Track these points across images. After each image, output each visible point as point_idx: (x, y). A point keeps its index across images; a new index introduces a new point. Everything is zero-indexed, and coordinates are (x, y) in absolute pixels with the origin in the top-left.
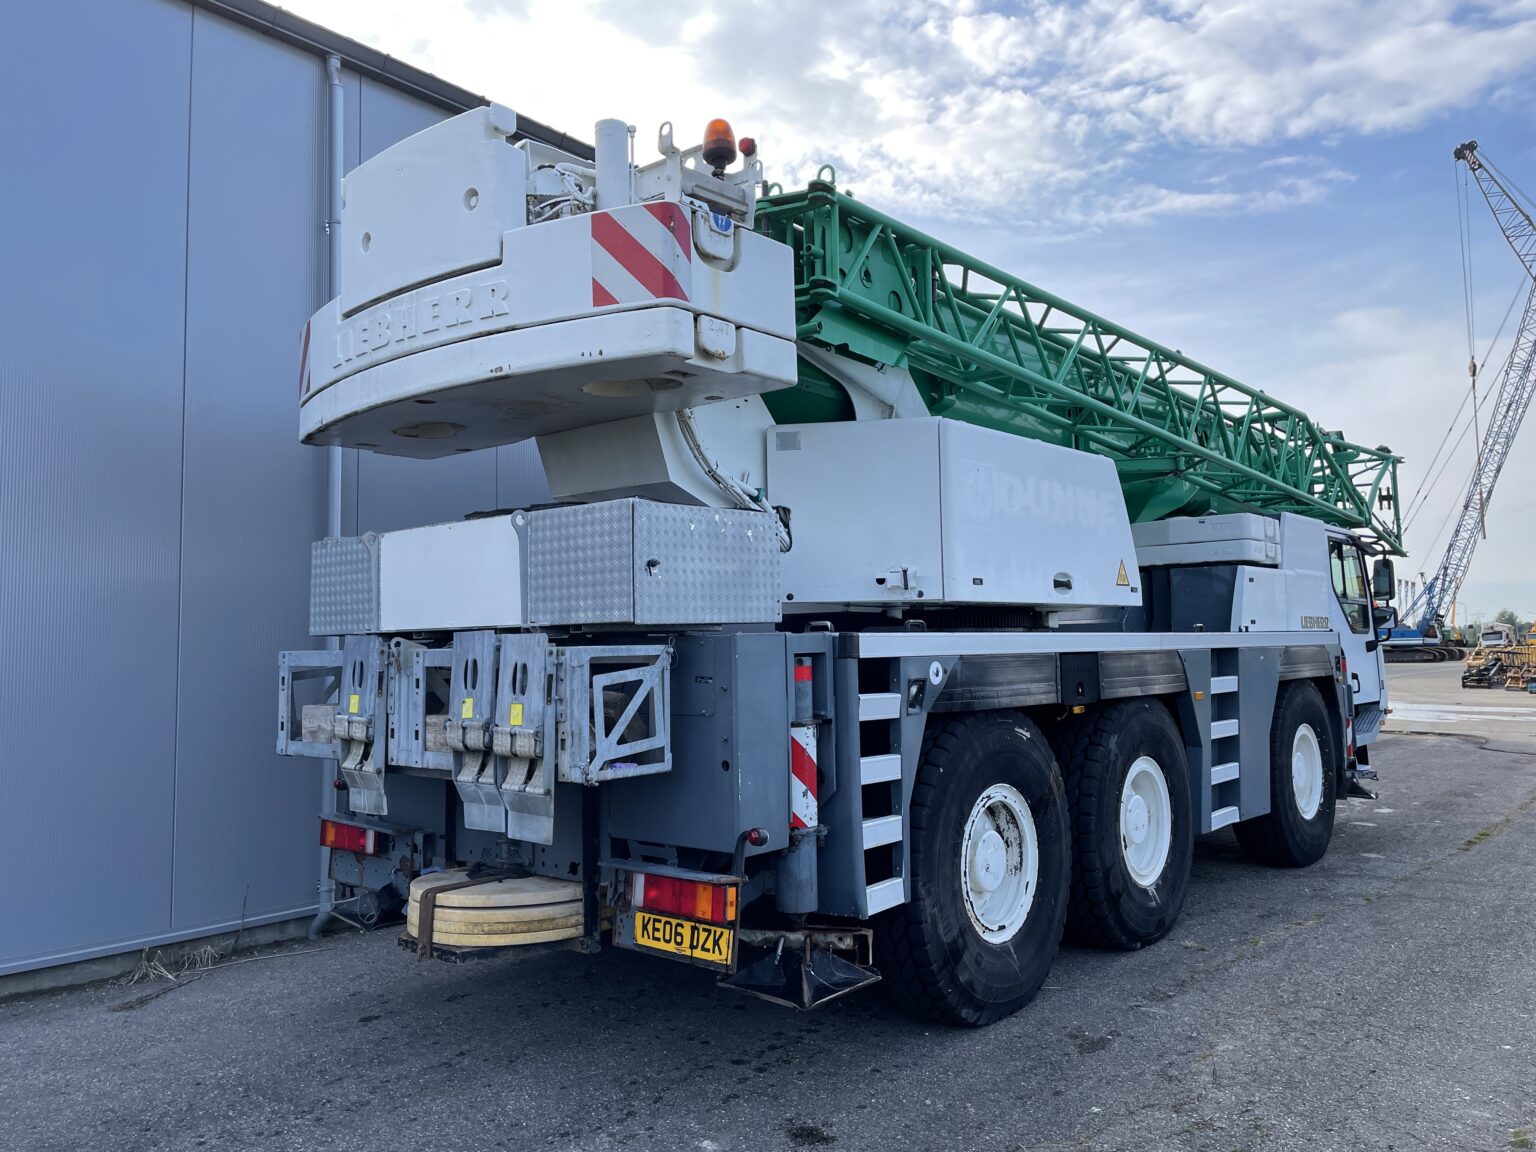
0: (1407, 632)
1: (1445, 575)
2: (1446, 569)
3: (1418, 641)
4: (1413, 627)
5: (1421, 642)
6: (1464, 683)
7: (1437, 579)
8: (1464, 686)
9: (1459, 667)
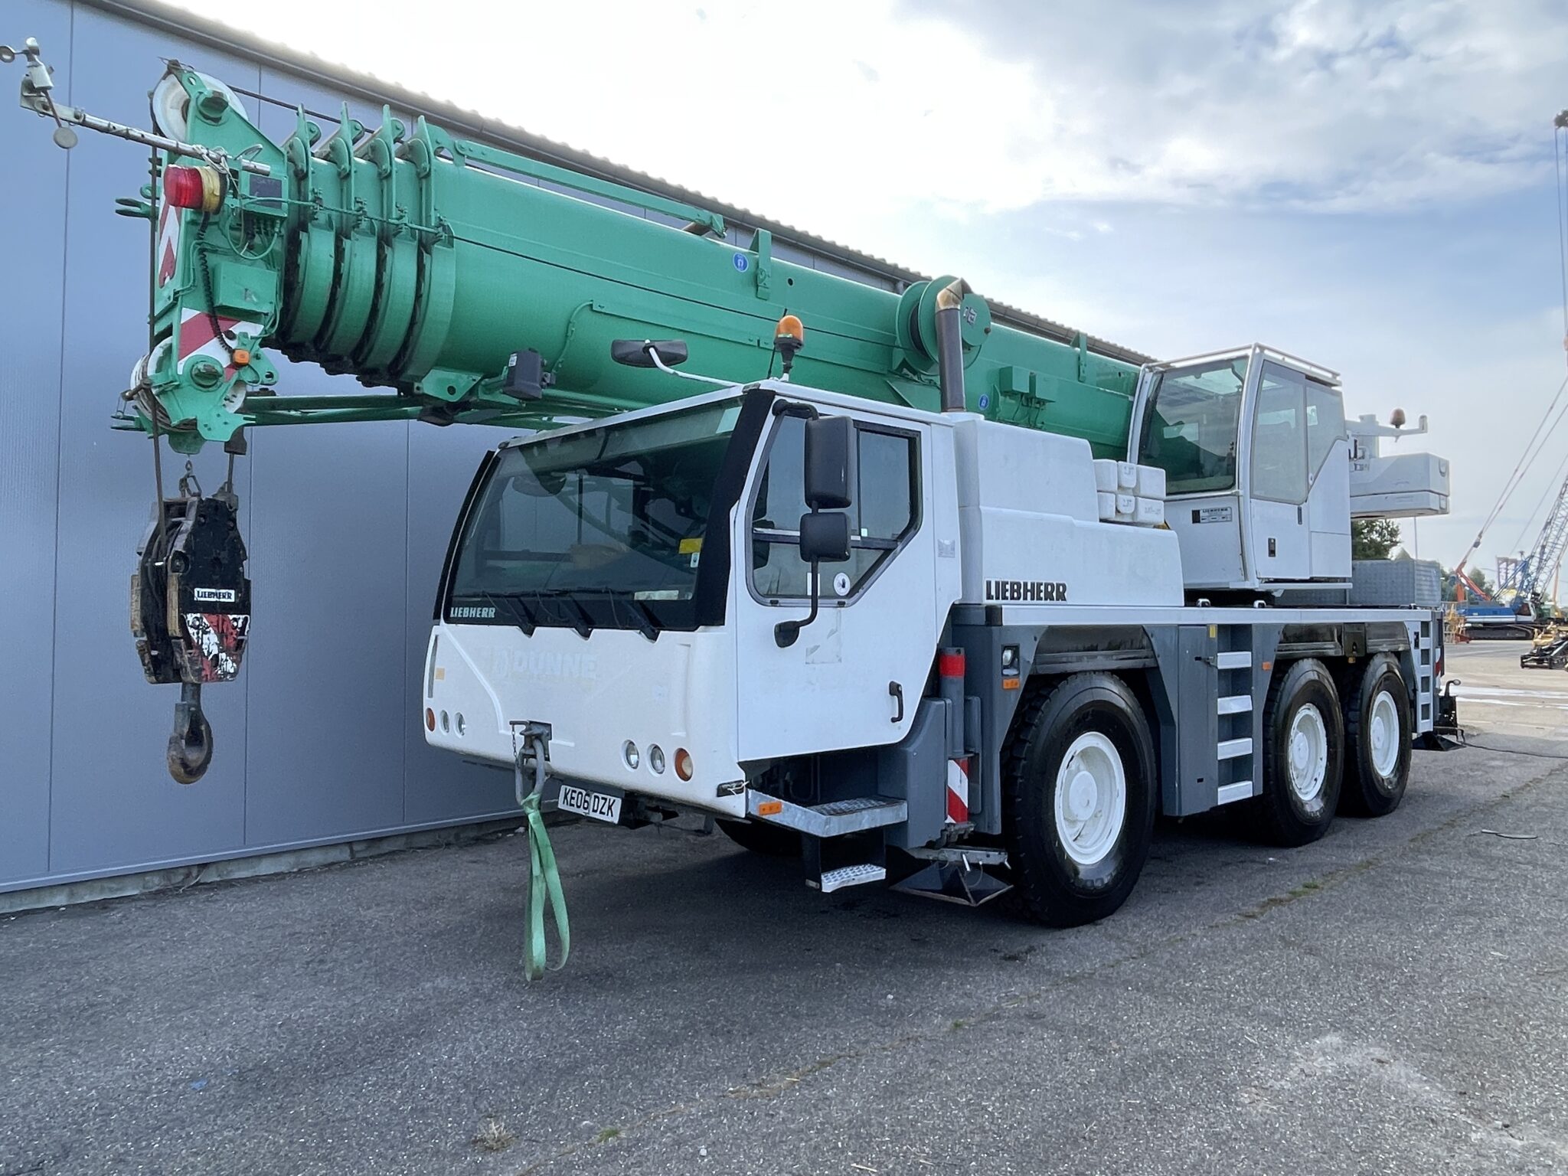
0: (1500, 610)
1: (1542, 553)
2: (1543, 547)
3: (1511, 619)
4: (1507, 606)
5: (1514, 620)
6: (1523, 663)
7: (1532, 557)
8: (1523, 666)
9: (1527, 646)
